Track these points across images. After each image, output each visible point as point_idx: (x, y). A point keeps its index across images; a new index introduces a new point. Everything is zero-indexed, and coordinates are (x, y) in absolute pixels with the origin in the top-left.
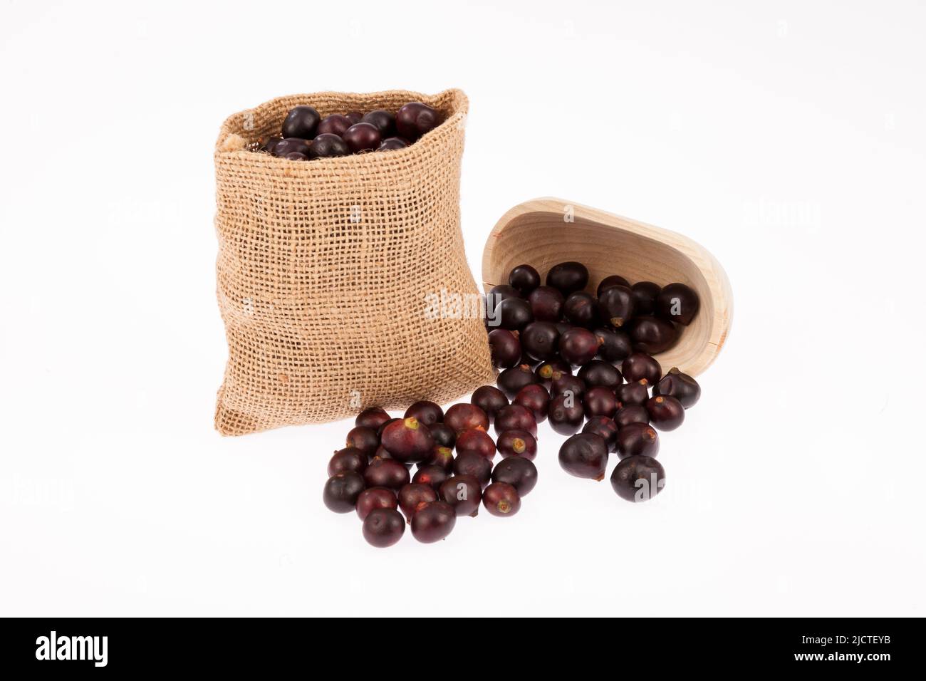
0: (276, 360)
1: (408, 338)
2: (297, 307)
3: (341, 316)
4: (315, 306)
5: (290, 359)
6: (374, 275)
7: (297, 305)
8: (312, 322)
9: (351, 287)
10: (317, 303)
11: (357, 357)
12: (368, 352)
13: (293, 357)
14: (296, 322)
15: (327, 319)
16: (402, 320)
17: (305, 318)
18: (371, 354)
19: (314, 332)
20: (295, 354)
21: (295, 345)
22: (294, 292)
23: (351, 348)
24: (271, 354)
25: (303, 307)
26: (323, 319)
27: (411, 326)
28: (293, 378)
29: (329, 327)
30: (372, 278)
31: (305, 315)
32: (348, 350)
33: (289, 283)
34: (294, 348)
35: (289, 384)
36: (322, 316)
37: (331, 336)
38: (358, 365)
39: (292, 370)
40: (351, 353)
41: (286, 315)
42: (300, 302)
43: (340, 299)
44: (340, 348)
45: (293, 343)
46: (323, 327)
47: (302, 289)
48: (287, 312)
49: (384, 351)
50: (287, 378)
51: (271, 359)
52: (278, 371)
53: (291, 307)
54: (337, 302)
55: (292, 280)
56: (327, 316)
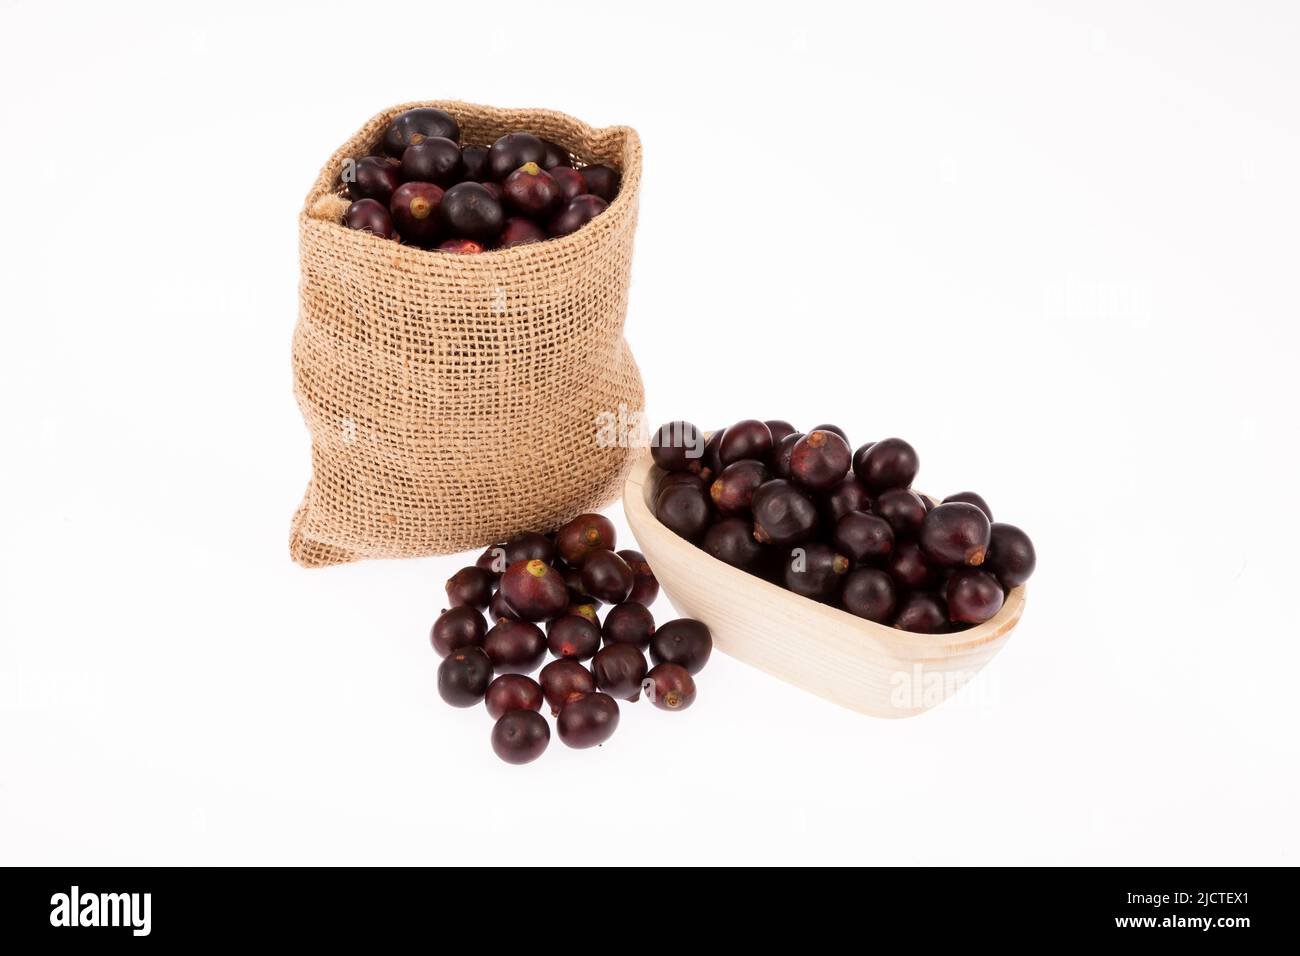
0: (379, 497)
1: (556, 467)
2: (408, 434)
3: (468, 449)
4: (433, 435)
5: (399, 498)
6: (517, 402)
7: (408, 430)
8: (427, 455)
9: (485, 416)
10: (437, 431)
11: (490, 497)
12: (505, 489)
13: (402, 496)
14: (406, 453)
15: (448, 452)
16: (549, 447)
17: (419, 449)
18: (508, 492)
19: (430, 468)
20: (404, 492)
21: (405, 482)
22: (406, 414)
23: (481, 486)
24: (373, 489)
25: (417, 434)
26: (442, 452)
27: (561, 452)
28: (402, 520)
29: (450, 461)
30: (513, 405)
31: (419, 446)
32: (477, 489)
33: (400, 400)
34: (403, 485)
35: (397, 527)
36: (442, 449)
37: (454, 473)
38: (491, 506)
39: (401, 511)
40: (481, 492)
41: (392, 442)
42: (413, 428)
43: (469, 429)
44: (466, 487)
45: (402, 479)
46: (443, 462)
47: (417, 412)
48: (395, 438)
49: (526, 486)
50: (395, 519)
51: (372, 495)
52: (381, 511)
53: (400, 432)
54: (464, 432)
55: (405, 398)
56: (449, 449)
